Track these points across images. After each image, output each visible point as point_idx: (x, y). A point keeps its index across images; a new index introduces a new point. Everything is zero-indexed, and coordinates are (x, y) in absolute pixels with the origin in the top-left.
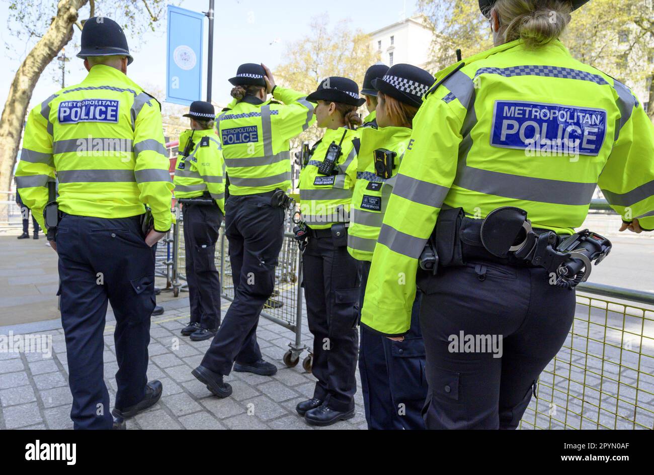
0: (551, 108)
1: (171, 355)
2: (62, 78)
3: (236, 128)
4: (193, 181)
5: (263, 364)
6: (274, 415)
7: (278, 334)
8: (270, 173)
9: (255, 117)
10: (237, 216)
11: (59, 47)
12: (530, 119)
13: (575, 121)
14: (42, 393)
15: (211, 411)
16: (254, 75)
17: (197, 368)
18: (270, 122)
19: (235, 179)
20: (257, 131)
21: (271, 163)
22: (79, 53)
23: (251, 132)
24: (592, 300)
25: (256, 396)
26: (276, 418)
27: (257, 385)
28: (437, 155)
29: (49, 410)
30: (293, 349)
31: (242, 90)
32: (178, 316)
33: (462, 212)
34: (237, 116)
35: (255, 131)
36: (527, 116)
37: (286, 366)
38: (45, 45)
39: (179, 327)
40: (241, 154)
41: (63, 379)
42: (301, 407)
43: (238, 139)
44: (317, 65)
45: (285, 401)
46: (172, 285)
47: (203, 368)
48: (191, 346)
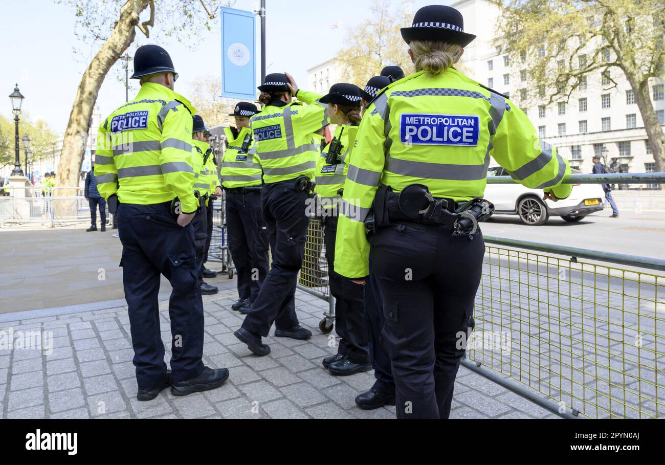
0: (438, 117)
1: (221, 325)
2: (125, 77)
3: (264, 127)
4: (256, 172)
5: (298, 329)
6: (303, 368)
7: (320, 308)
8: (294, 163)
9: (278, 117)
10: (269, 200)
11: (122, 49)
12: (424, 124)
13: (456, 124)
14: (111, 354)
15: (251, 365)
16: (277, 83)
17: (239, 330)
18: (291, 121)
19: (267, 169)
20: (280, 129)
21: (294, 155)
22: (133, 75)
23: (276, 130)
24: (560, 260)
25: (290, 355)
26: (305, 371)
27: (293, 347)
28: (369, 151)
29: (117, 365)
30: (328, 317)
31: (268, 96)
32: (231, 295)
33: (389, 189)
34: (265, 118)
35: (278, 129)
36: (422, 123)
37: (322, 333)
38: (110, 48)
39: (230, 304)
40: (269, 148)
41: (128, 344)
42: (326, 361)
43: (266, 136)
44: (380, 48)
45: (316, 358)
46: (227, 268)
47: (243, 330)
48: (239, 318)
